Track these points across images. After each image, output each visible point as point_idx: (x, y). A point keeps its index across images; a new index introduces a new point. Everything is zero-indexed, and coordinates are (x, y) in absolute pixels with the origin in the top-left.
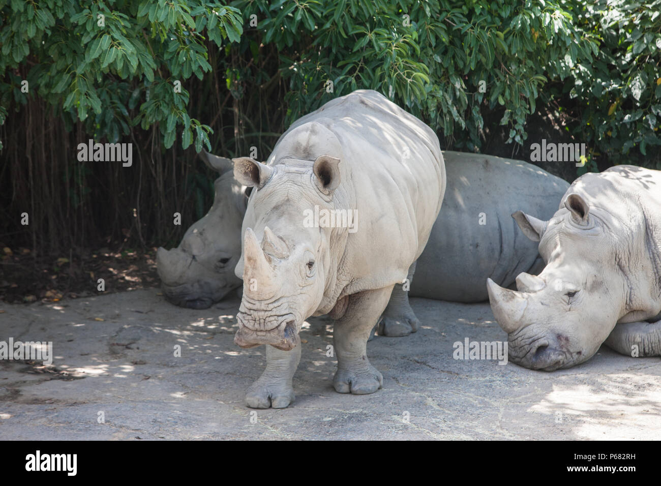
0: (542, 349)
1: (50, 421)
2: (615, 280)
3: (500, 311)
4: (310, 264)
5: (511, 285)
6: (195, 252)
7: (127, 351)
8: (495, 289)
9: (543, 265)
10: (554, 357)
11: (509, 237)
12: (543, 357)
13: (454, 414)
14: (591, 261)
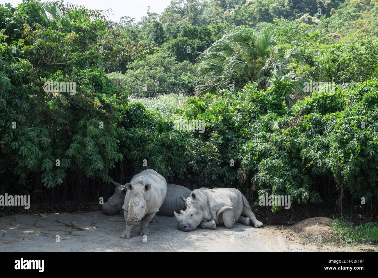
0: (185, 227)
1: (78, 240)
2: (201, 212)
3: (177, 218)
4: (143, 207)
5: (179, 213)
6: (110, 203)
7: (95, 225)
8: (176, 213)
9: (186, 208)
10: (188, 229)
11: (178, 202)
12: (185, 228)
13: (165, 241)
14: (196, 208)
